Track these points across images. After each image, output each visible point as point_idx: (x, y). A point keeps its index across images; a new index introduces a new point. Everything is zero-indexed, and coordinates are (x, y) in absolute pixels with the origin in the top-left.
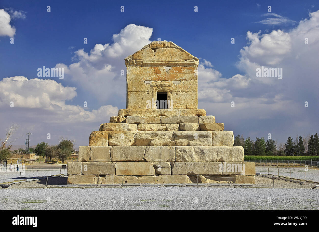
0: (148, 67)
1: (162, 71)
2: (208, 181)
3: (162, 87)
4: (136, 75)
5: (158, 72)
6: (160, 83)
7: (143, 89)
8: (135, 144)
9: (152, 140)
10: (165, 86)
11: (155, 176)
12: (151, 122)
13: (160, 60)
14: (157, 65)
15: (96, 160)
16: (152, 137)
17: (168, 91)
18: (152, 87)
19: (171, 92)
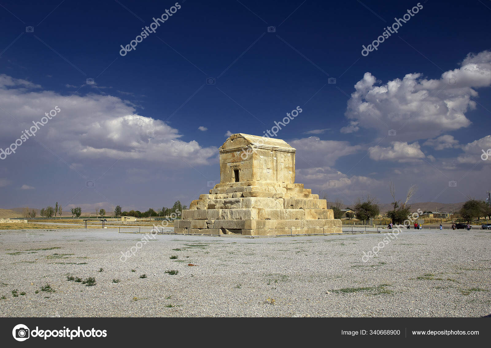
0: (229, 154)
1: (235, 155)
2: (230, 233)
3: (235, 167)
4: (224, 159)
5: (234, 156)
6: (235, 164)
7: (227, 169)
8: (209, 208)
9: (215, 205)
10: (237, 166)
11: (207, 229)
12: (222, 193)
13: (234, 148)
14: (233, 152)
15: (188, 219)
16: (215, 203)
17: (239, 169)
18: (231, 167)
19: (240, 169)
